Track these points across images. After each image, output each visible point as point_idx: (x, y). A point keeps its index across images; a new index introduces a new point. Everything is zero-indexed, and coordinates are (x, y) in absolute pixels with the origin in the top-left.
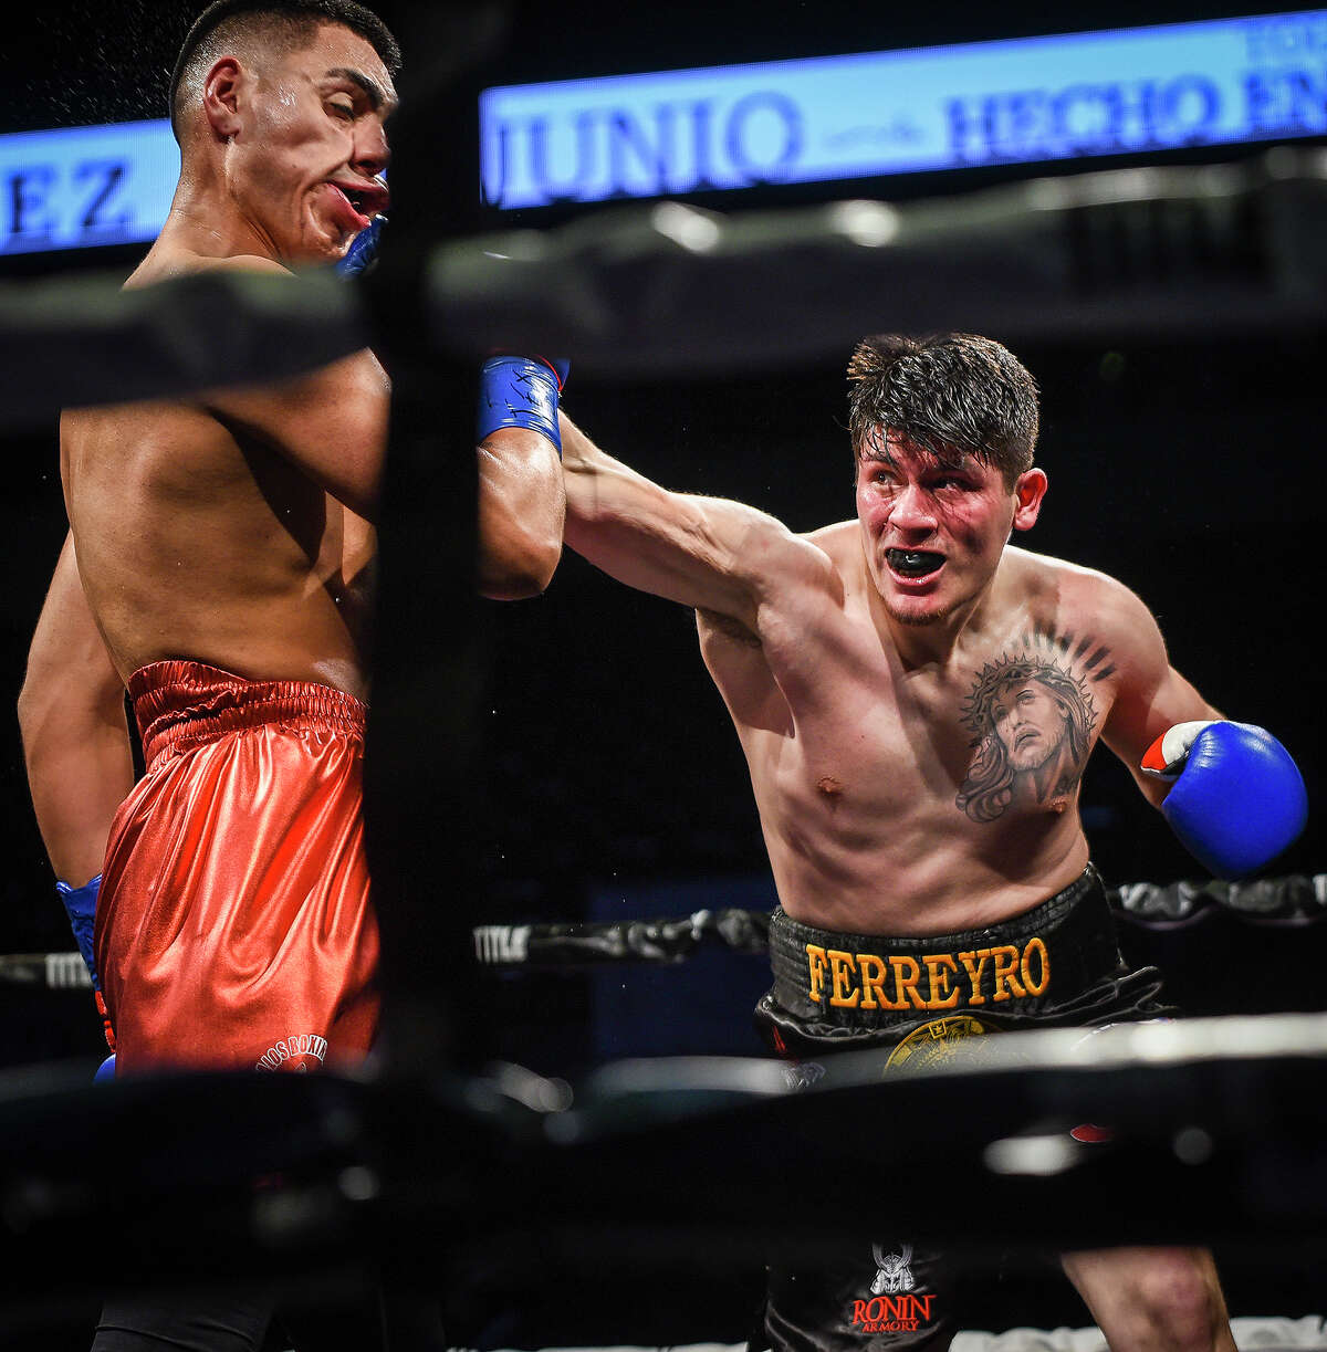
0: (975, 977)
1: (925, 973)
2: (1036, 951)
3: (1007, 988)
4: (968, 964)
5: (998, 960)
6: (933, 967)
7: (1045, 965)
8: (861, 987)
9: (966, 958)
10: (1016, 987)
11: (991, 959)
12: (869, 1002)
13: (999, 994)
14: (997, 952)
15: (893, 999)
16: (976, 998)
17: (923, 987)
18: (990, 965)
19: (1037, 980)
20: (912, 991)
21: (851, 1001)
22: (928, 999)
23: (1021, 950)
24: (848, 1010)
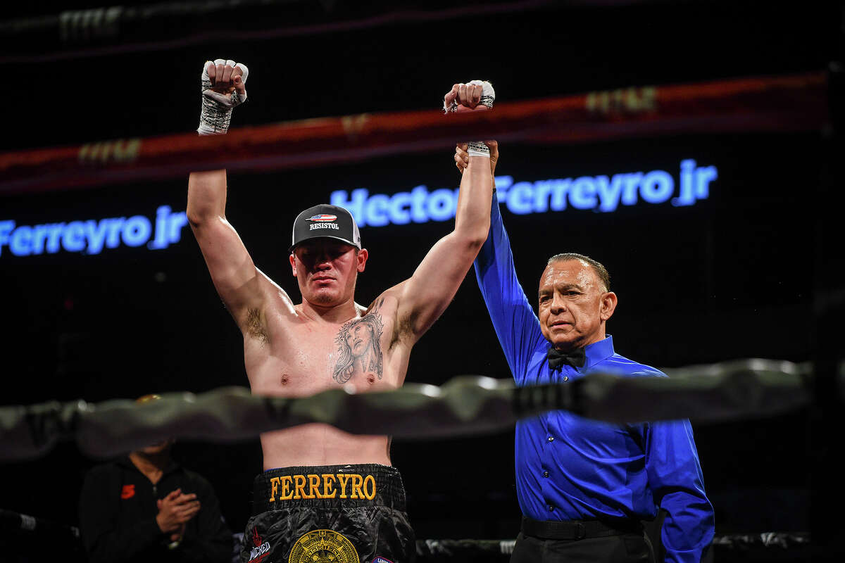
0: (343, 485)
1: (322, 482)
2: (370, 481)
3: (357, 493)
4: (341, 480)
5: (354, 480)
6: (326, 480)
7: (374, 488)
8: (294, 489)
9: (340, 476)
10: (360, 493)
11: (351, 479)
12: (297, 497)
13: (354, 496)
14: (354, 476)
15: (308, 493)
16: (343, 496)
17: (321, 489)
18: (350, 482)
19: (370, 493)
20: (316, 490)
21: (290, 497)
22: (323, 494)
23: (364, 478)
24: (288, 501)
